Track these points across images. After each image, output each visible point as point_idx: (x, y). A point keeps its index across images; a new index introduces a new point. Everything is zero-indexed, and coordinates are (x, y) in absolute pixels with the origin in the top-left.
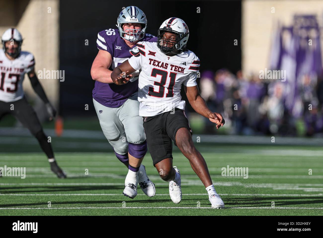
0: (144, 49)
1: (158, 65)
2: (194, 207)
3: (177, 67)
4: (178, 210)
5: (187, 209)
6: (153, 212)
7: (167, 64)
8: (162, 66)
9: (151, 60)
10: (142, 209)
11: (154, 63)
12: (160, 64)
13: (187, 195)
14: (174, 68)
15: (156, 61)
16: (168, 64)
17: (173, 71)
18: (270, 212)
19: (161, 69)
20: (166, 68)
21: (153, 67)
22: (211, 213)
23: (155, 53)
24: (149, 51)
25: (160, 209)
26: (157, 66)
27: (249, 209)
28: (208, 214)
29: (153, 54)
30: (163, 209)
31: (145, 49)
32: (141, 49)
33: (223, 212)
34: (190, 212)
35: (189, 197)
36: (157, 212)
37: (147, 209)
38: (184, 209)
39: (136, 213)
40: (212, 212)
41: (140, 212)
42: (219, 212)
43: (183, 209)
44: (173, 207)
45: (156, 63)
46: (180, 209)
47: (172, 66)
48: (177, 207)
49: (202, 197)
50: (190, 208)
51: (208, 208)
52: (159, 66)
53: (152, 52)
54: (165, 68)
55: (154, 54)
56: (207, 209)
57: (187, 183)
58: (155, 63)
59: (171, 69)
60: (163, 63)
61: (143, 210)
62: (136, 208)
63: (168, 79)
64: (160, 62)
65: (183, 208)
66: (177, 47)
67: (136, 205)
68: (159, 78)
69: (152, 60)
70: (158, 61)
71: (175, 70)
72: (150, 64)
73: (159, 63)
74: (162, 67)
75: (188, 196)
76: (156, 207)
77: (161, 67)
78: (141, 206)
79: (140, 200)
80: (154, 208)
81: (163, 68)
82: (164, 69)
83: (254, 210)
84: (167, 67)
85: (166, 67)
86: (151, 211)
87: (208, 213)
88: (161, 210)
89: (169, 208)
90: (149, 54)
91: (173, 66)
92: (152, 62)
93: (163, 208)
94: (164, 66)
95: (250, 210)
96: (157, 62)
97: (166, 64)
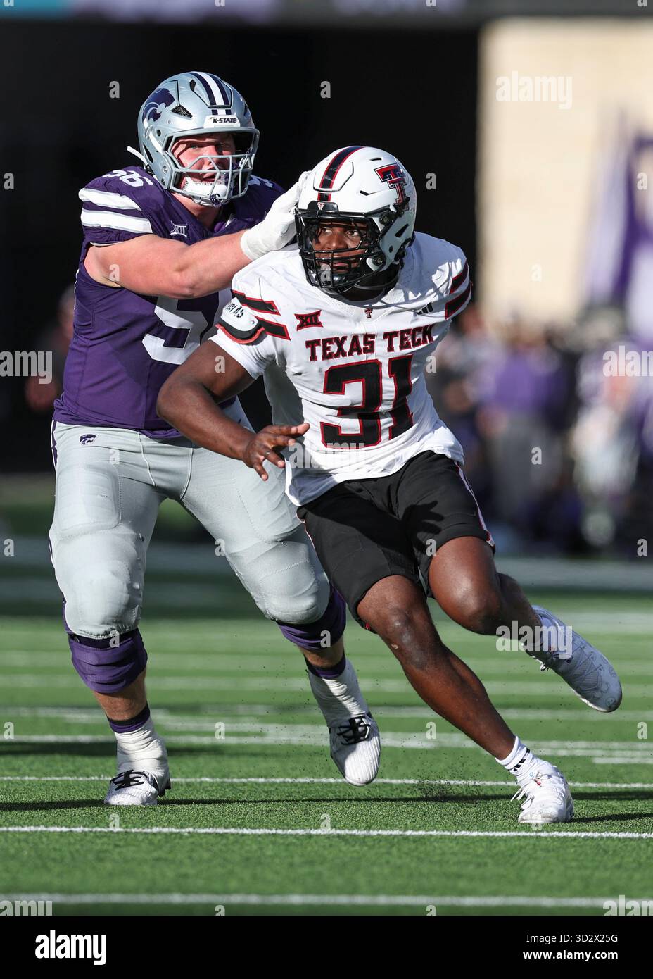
0: (276, 316)
1: (341, 352)
2: (288, 829)
3: (408, 331)
4: (224, 841)
5: (260, 836)
6: (127, 845)
7: (369, 338)
8: (355, 347)
9: (311, 344)
10: (85, 834)
11: (325, 349)
12: (347, 347)
13: (261, 780)
14: (396, 341)
15: (330, 341)
16: (373, 336)
17: (398, 352)
18: (579, 850)
19: (356, 358)
20: (372, 350)
21: (326, 365)
22: (354, 851)
23: (318, 313)
24: (298, 316)
25: (154, 834)
26: (337, 356)
27: (501, 838)
28: (341, 855)
29: (311, 321)
30: (165, 834)
31: (278, 314)
32: (268, 317)
33: (399, 850)
34: (271, 846)
35: (266, 789)
36: (144, 846)
37: (105, 836)
38: (248, 835)
39: (60, 850)
40: (357, 847)
41: (78, 847)
42: (383, 850)
43: (243, 835)
44: (206, 827)
45: (334, 348)
46: (232, 834)
47: (389, 336)
48: (220, 826)
49: (317, 790)
50: (271, 832)
51: (342, 832)
52: (344, 355)
53: (307, 316)
54: (366, 351)
55: (316, 319)
56: (339, 836)
57: (261, 734)
58: (329, 348)
59: (390, 349)
60: (355, 338)
61: (88, 838)
62: (65, 829)
63: (388, 386)
64: (344, 338)
65: (245, 831)
66: (375, 263)
67: (62, 817)
68: (354, 392)
69: (316, 342)
70: (336, 339)
71: (402, 347)
72: (313, 358)
73: (340, 342)
74: (355, 353)
75: (264, 784)
76: (138, 828)
77: (351, 354)
78: (80, 824)
79: (77, 798)
80: (133, 830)
81: (359, 353)
82: (363, 357)
83: (517, 843)
84: (372, 344)
85: (369, 347)
86: (122, 843)
87: (340, 851)
88: (159, 841)
89: (189, 832)
90: (299, 327)
91: (394, 334)
92: (319, 350)
93: (166, 830)
94: (362, 346)
95: (501, 843)
96: (335, 344)
97: (366, 336)
